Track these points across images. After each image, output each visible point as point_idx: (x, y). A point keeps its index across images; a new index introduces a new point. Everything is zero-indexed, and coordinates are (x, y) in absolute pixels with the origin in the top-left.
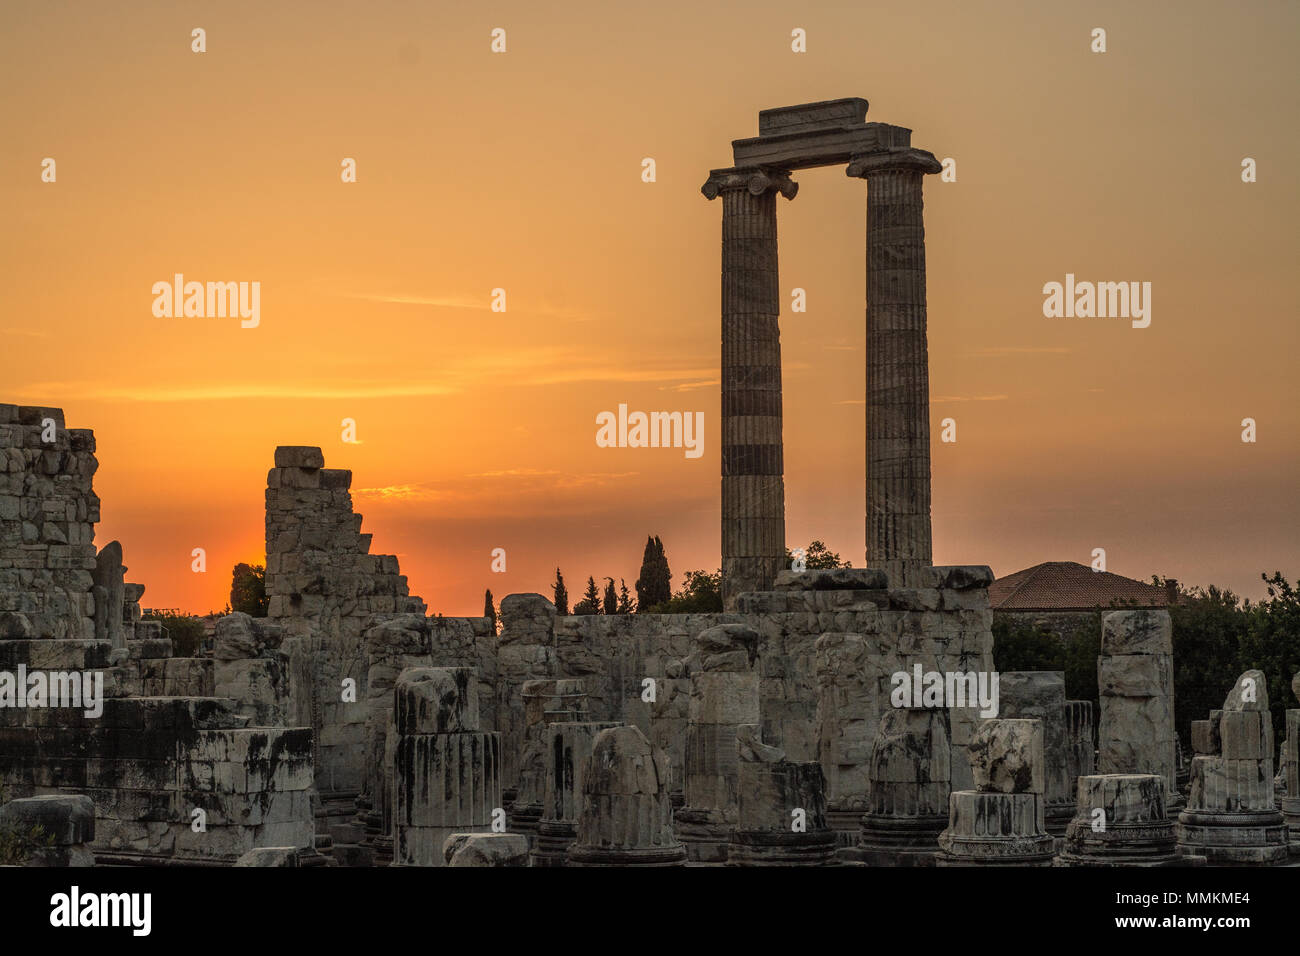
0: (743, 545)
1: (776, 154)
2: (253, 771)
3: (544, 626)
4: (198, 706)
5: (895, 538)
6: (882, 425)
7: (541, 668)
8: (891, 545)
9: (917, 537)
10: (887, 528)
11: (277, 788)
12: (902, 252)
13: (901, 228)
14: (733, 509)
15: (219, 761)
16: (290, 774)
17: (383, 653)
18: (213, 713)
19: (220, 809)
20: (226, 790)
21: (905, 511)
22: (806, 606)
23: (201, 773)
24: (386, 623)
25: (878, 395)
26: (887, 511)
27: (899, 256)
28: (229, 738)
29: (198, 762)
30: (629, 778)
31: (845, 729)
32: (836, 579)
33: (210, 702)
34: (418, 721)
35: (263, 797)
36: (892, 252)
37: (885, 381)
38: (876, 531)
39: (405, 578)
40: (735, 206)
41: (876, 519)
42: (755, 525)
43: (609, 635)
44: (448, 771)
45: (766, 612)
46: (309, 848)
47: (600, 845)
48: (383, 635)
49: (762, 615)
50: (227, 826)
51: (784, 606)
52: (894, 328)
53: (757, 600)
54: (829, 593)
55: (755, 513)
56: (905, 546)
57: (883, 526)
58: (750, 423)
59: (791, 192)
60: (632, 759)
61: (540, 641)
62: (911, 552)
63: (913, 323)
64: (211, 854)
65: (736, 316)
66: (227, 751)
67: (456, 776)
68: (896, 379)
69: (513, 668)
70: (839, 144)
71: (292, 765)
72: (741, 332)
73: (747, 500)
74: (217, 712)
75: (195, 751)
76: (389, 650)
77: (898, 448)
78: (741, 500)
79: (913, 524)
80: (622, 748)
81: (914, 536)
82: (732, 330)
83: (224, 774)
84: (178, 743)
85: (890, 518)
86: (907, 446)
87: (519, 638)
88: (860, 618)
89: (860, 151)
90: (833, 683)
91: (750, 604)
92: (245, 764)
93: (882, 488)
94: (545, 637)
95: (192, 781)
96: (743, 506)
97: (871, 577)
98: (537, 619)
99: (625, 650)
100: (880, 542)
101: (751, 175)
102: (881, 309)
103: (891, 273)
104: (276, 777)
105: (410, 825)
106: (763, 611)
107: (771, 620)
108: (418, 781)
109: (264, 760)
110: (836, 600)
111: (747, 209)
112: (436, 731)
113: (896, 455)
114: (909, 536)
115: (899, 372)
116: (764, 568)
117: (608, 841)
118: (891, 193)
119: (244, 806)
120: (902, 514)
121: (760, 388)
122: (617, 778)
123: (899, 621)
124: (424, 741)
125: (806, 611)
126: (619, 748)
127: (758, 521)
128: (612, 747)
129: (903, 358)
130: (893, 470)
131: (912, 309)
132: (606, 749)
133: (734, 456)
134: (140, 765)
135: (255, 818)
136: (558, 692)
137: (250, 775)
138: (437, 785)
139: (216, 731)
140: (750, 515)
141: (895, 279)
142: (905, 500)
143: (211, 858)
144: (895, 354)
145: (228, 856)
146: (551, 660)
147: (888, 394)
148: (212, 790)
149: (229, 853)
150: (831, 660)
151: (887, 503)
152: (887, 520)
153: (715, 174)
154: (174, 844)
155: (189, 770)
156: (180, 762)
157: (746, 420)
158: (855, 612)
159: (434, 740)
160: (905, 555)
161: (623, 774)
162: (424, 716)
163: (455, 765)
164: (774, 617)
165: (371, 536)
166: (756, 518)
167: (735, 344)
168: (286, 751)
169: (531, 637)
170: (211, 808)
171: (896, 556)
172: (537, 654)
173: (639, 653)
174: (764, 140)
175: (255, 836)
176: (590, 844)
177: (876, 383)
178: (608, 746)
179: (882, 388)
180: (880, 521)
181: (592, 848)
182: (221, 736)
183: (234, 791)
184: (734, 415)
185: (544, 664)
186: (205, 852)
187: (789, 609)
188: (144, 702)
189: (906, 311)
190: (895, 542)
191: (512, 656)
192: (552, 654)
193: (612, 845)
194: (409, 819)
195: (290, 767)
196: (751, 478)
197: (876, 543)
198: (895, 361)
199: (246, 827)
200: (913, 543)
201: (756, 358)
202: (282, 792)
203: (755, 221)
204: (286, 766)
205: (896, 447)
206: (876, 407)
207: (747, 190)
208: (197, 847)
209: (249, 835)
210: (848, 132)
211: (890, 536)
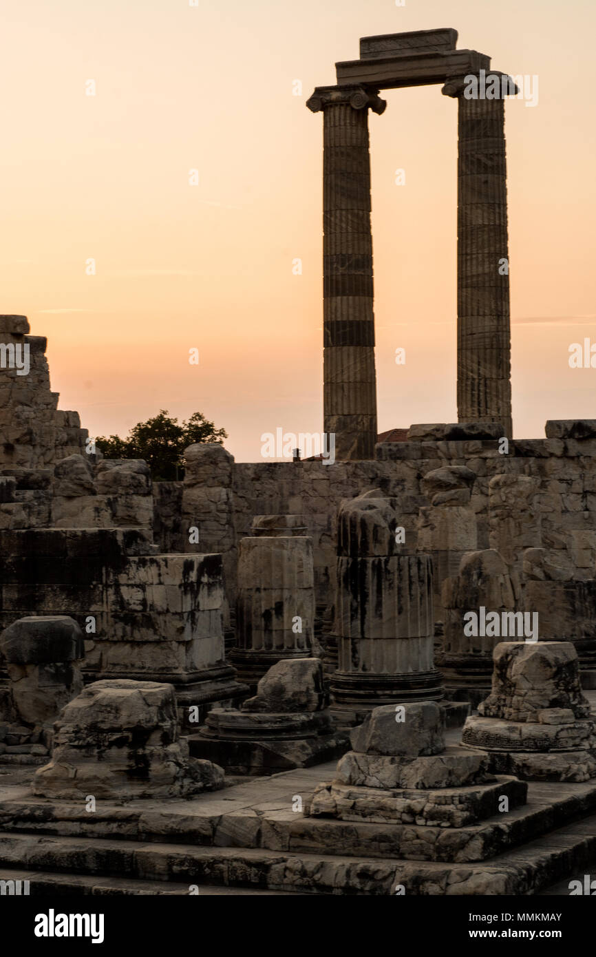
0: (345, 404)
1: (374, 75)
2: (185, 593)
3: (224, 471)
4: (125, 535)
5: (486, 398)
6: (475, 304)
7: (224, 507)
8: (483, 404)
9: (503, 398)
10: (479, 391)
11: (201, 608)
12: (491, 159)
13: (491, 139)
14: (337, 375)
15: (152, 584)
16: (209, 595)
17: (115, 493)
18: (136, 542)
19: (153, 627)
20: (160, 609)
21: (494, 376)
22: (440, 454)
23: (132, 596)
24: (117, 468)
25: (472, 279)
26: (479, 376)
27: (489, 163)
28: (162, 563)
29: (128, 585)
30: (496, 593)
31: (518, 554)
32: (467, 431)
33: (134, 532)
34: (371, 545)
35: (192, 614)
36: (483, 159)
37: (477, 267)
38: (469, 392)
39: (86, 431)
40: (337, 118)
41: (469, 383)
42: (356, 388)
43: (253, 479)
44: (400, 589)
45: (403, 459)
46: (221, 660)
47: (471, 652)
48: (115, 478)
49: (399, 461)
50: (158, 642)
51: (419, 454)
52: (485, 223)
53: (395, 449)
54: (461, 443)
55: (356, 378)
56: (494, 406)
57: (476, 388)
58: (351, 302)
59: (380, 107)
60: (497, 577)
61: (222, 484)
62: (498, 410)
63: (500, 219)
64: (143, 668)
65: (338, 212)
66: (160, 575)
67: (406, 593)
68: (486, 266)
69: (201, 507)
70: (434, 67)
71: (210, 586)
72: (344, 225)
73: (349, 367)
74: (139, 541)
75: (125, 575)
76: (121, 491)
77: (488, 324)
78: (345, 367)
79: (500, 387)
80: (488, 568)
81: (500, 396)
82: (336, 224)
83: (156, 596)
84: (104, 569)
85: (482, 382)
86: (495, 322)
87: (205, 481)
88: (489, 462)
89: (454, 74)
90: (509, 516)
91: (388, 453)
92: (180, 586)
93: (475, 358)
94: (226, 480)
95: (121, 602)
96: (346, 372)
97: (495, 430)
98: (220, 465)
99: (268, 493)
100: (472, 401)
101: (352, 92)
102: (474, 207)
103: (483, 177)
104: (200, 598)
105: (363, 638)
106: (399, 458)
107: (408, 466)
108: (372, 598)
109: (192, 582)
110: (467, 449)
111: (348, 121)
112: (387, 554)
113: (487, 329)
114: (497, 396)
115: (489, 261)
116: (363, 423)
117: (478, 649)
118: (482, 109)
119: (179, 625)
120: (492, 378)
121: (359, 273)
122: (485, 594)
123: (526, 466)
124: (376, 562)
125: (440, 458)
126: (485, 569)
127: (358, 385)
128: (480, 568)
129: (492, 249)
130: (484, 342)
131: (499, 208)
132: (475, 569)
133: (338, 330)
134: (62, 589)
135: (187, 636)
136: (288, 525)
137: (184, 597)
138: (389, 601)
139: (147, 558)
140: (351, 380)
141: (486, 182)
142: (494, 367)
143: (143, 671)
144: (486, 246)
145: (163, 669)
146: (231, 500)
147: (480, 279)
148: (144, 610)
149: (162, 666)
150: (507, 497)
151: (479, 369)
152: (479, 384)
153: (319, 91)
154: (101, 660)
155: (117, 592)
156: (107, 586)
157: (348, 299)
158: (485, 459)
159: (387, 562)
160: (494, 413)
161: (490, 591)
162: (376, 540)
163: (406, 584)
164: (411, 464)
165: (58, 394)
166: (356, 382)
167: (338, 235)
168: (206, 575)
169: (216, 480)
170: (142, 626)
171: (487, 414)
172: (220, 495)
173: (282, 494)
174: (365, 62)
175: (187, 651)
176: (460, 652)
177: (469, 268)
178: (476, 567)
179: (474, 273)
180: (473, 384)
181: (464, 656)
182: (153, 561)
183: (168, 611)
184: (337, 295)
185: (226, 503)
186: (136, 666)
187: (423, 456)
188: (65, 533)
189: (494, 209)
190: (486, 402)
191: (199, 497)
192: (231, 495)
193: (483, 653)
194: (363, 632)
195: (209, 589)
196: (352, 348)
197: (469, 403)
198: (486, 251)
199: (179, 643)
200: (500, 402)
201: (356, 247)
202: (203, 611)
203: (354, 131)
204: (206, 587)
205: (487, 323)
206: (469, 289)
207: (348, 105)
208: (126, 661)
209: (182, 649)
210: (443, 56)
211: (482, 397)
